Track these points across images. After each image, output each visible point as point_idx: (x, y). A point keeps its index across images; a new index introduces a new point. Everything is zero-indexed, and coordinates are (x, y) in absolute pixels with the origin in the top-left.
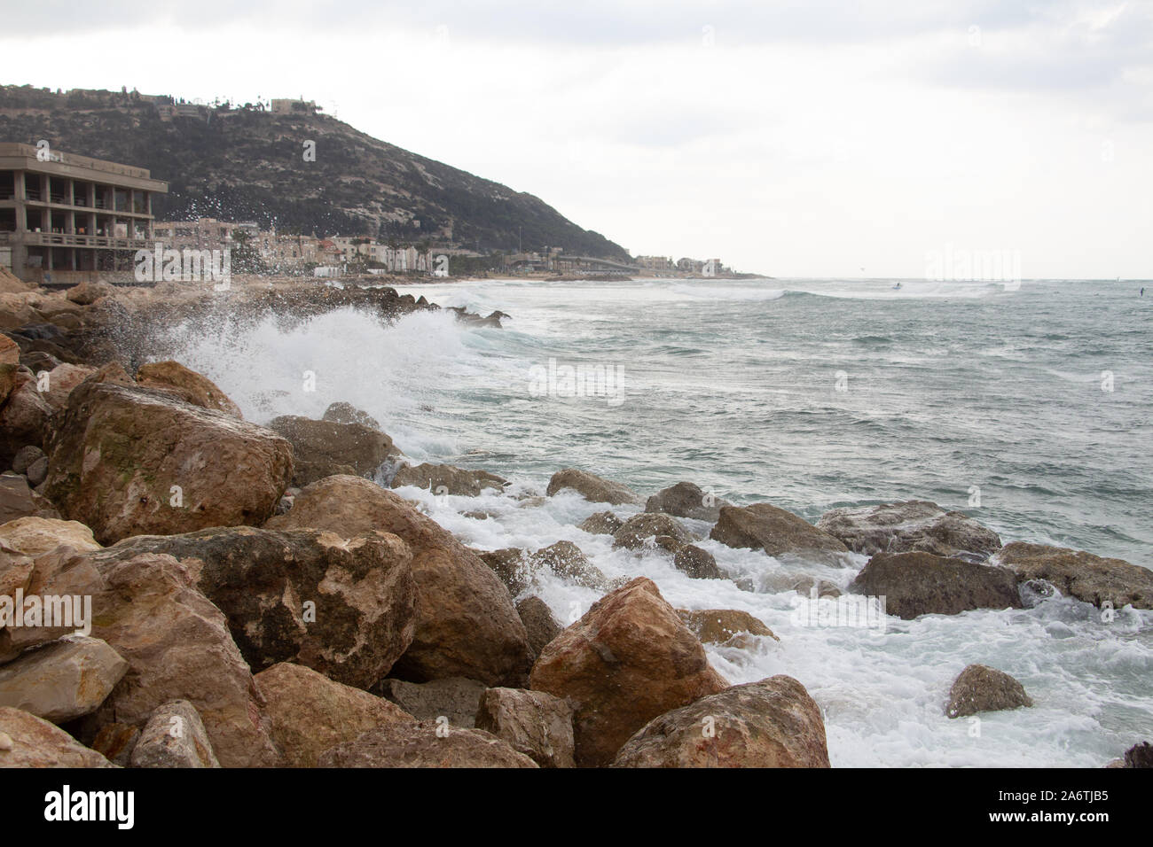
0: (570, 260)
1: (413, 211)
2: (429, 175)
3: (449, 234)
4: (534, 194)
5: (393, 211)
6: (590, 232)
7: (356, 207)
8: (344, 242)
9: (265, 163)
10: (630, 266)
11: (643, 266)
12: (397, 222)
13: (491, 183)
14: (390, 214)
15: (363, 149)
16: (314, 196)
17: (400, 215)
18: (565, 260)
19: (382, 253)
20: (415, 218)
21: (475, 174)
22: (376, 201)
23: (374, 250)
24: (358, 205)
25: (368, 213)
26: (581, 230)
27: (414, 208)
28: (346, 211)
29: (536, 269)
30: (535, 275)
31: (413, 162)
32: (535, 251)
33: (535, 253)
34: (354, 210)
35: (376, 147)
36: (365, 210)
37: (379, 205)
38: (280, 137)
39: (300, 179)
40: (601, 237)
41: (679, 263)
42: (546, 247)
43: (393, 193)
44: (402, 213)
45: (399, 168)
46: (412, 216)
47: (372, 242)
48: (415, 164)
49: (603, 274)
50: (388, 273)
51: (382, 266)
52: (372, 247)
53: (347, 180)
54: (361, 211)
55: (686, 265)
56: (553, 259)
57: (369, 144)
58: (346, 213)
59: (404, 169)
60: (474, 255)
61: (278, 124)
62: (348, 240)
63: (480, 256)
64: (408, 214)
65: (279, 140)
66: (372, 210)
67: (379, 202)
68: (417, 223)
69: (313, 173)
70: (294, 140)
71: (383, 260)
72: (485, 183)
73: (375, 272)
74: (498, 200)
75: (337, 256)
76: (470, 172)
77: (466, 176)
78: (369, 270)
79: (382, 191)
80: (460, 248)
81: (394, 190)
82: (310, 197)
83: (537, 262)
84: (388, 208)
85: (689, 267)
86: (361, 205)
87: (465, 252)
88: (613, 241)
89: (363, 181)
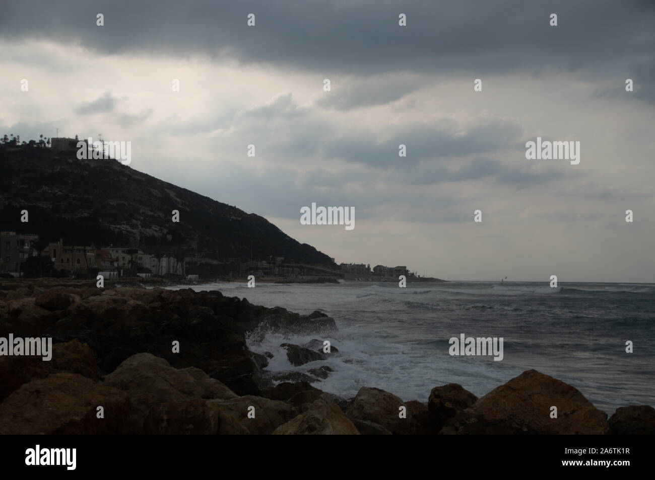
0: (291, 267)
1: (166, 228)
2: (179, 200)
3: (194, 245)
4: (260, 215)
5: (150, 228)
6: (304, 244)
7: (121, 224)
8: (117, 251)
9: (45, 188)
10: (338, 272)
11: (347, 272)
12: (153, 236)
13: (227, 206)
14: (148, 230)
15: (126, 179)
16: (86, 215)
17: (156, 231)
18: (288, 267)
19: (148, 261)
20: (168, 233)
21: (215, 199)
22: (137, 219)
23: (141, 258)
24: (122, 223)
25: (129, 229)
26: (297, 243)
27: (167, 225)
28: (112, 227)
29: (266, 273)
30: (265, 278)
31: (166, 189)
32: (264, 260)
33: (264, 262)
34: (118, 226)
35: (137, 177)
36: (128, 227)
37: (139, 223)
38: (59, 168)
39: (74, 202)
40: (313, 249)
41: (375, 269)
42: (271, 256)
43: (150, 213)
44: (157, 229)
45: (155, 194)
46: (165, 231)
47: (139, 252)
48: (168, 191)
49: (316, 278)
50: (153, 276)
51: (147, 271)
52: (140, 256)
53: (113, 202)
54: (124, 227)
55: (381, 270)
56: (279, 266)
57: (131, 175)
58: (112, 228)
59: (159, 195)
60: (215, 262)
61: (57, 157)
62: (120, 250)
63: (221, 263)
64: (162, 230)
65: (57, 170)
66: (133, 226)
67: (139, 220)
68: (169, 237)
69: (86, 197)
70: (70, 171)
71: (147, 266)
72: (223, 206)
73: (143, 275)
74: (232, 219)
75: (112, 263)
76: (211, 197)
77: (208, 200)
78: (138, 274)
79: (141, 212)
80: (203, 257)
81: (151, 211)
82: (83, 215)
83: (266, 268)
84: (145, 225)
85: (383, 273)
86: (124, 222)
87: (209, 260)
88: (322, 252)
89: (126, 204)
